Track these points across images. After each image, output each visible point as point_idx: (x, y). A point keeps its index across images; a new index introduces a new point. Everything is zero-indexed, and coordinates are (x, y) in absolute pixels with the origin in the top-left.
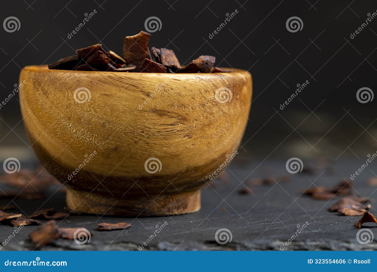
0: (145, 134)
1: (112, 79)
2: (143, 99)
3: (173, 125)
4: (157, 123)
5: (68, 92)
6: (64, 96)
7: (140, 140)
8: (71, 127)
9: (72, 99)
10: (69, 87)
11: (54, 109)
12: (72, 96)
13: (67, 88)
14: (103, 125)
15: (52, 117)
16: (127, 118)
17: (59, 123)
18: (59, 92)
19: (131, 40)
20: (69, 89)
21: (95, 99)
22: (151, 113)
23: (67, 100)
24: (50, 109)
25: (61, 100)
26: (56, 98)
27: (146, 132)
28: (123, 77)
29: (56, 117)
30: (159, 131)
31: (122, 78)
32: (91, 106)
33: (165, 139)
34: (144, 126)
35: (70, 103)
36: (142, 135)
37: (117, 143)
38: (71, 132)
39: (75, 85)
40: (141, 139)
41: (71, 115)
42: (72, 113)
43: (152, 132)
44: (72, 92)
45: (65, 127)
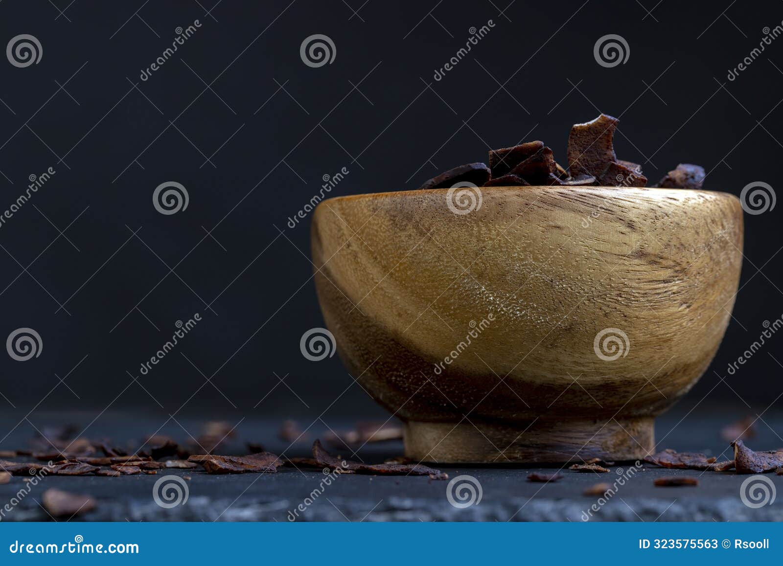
0: (624, 299)
1: (566, 197)
2: (622, 233)
3: (667, 282)
4: (643, 279)
5: (478, 226)
6: (471, 235)
7: (614, 310)
8: (485, 291)
9: (489, 239)
10: (482, 217)
11: (445, 260)
12: (488, 232)
13: (475, 218)
14: (550, 285)
15: (439, 276)
16: (594, 269)
17: (456, 286)
18: (459, 227)
19: (582, 130)
20: (481, 221)
21: (535, 237)
22: (636, 258)
23: (478, 241)
24: (435, 262)
25: (463, 243)
26: (451, 240)
27: (625, 296)
28: (584, 194)
29: (449, 275)
30: (646, 294)
31: (585, 196)
32: (527, 249)
33: (654, 309)
34: (622, 283)
35: (484, 247)
36: (618, 301)
37: (573, 317)
38: (483, 301)
39: (493, 212)
40: (616, 308)
41: (486, 269)
42: (488, 265)
43: (635, 295)
44: (487, 226)
45: (469, 292)
